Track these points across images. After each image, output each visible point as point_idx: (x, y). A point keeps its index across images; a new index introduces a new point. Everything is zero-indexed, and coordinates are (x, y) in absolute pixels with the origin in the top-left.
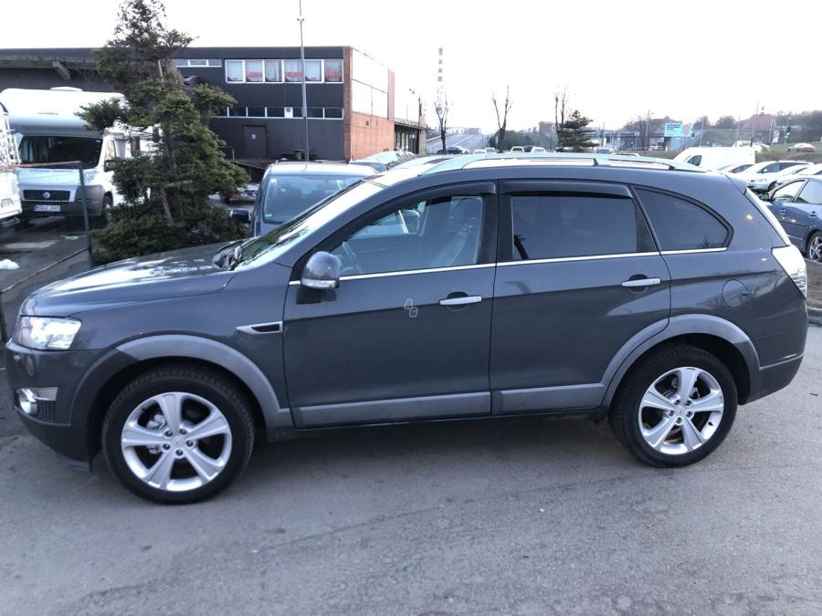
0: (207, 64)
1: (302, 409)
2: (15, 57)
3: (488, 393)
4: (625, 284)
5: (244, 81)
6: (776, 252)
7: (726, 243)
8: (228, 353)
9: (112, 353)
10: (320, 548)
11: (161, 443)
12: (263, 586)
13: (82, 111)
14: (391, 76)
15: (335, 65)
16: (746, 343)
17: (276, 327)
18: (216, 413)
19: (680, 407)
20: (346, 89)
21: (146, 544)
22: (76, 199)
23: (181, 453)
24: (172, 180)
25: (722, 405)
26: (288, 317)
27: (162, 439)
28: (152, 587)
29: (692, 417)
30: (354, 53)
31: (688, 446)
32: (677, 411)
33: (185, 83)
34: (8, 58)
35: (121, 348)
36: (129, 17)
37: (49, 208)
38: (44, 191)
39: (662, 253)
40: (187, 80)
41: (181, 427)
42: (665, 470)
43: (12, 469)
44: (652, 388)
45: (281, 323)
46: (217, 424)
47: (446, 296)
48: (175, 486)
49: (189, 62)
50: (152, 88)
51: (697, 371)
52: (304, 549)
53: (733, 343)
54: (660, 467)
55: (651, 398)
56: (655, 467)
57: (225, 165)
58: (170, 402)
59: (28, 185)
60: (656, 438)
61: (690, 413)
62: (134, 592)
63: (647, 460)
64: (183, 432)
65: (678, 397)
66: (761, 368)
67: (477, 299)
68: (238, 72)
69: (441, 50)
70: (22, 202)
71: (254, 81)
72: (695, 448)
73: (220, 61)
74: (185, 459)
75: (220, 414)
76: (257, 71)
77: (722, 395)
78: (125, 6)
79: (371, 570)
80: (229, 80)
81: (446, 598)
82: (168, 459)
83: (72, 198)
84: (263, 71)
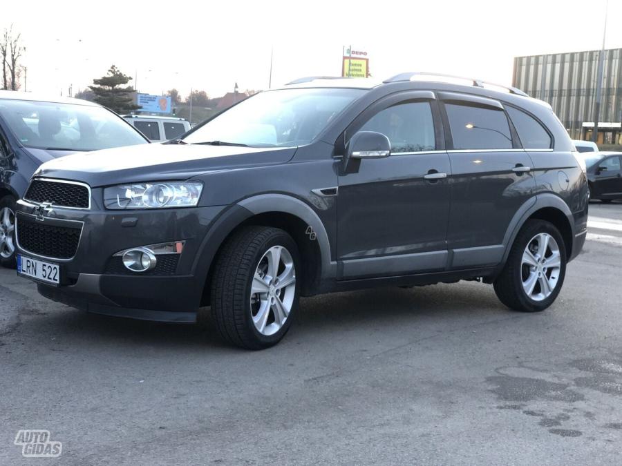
1: (344, 262)
3: (447, 251)
4: (513, 170)
9: (236, 208)
16: (571, 216)
17: (334, 191)
19: (540, 263)
23: (273, 301)
25: (559, 263)
26: (341, 184)
27: (268, 287)
29: (546, 271)
31: (544, 295)
32: (539, 267)
35: (242, 203)
41: (277, 278)
44: (527, 248)
45: (337, 188)
51: (548, 237)
53: (566, 214)
55: (527, 256)
60: (529, 288)
61: (544, 269)
64: (276, 282)
65: (539, 256)
66: (576, 236)
67: (444, 176)
72: (548, 296)
74: (274, 306)
75: (294, 267)
77: (559, 254)
82: (268, 306)
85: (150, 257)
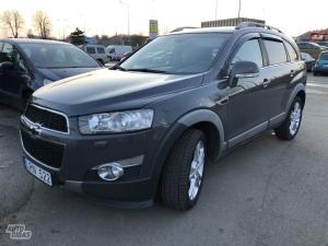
9: (177, 125)
17: (227, 101)
26: (230, 95)
35: (180, 121)
45: (228, 98)
85: (117, 169)
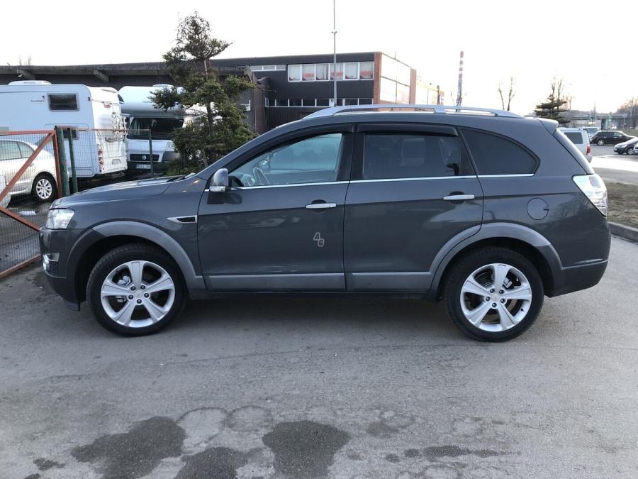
0: (275, 68)
1: (211, 277)
2: (145, 68)
3: (343, 274)
4: (445, 198)
5: (301, 80)
6: (576, 179)
7: (533, 170)
8: (161, 235)
9: (90, 231)
10: (203, 366)
11: (128, 294)
12: (154, 383)
13: (154, 96)
14: (413, 74)
15: (368, 66)
16: (547, 247)
17: (193, 219)
18: (166, 275)
19: (496, 295)
20: (376, 83)
21: (98, 355)
22: (163, 160)
23: (141, 301)
24: (208, 143)
25: (530, 296)
26: (200, 213)
27: (128, 291)
28: (89, 377)
29: (505, 303)
30: (383, 57)
31: (503, 326)
32: (494, 298)
33: (258, 82)
34: (141, 69)
35: (95, 228)
36: (187, 31)
37: (145, 167)
38: (142, 155)
39: (479, 176)
40: (259, 80)
41: (142, 284)
42: (484, 343)
43: (46, 311)
44: (471, 278)
45: (196, 216)
46: (165, 282)
47: (311, 202)
48: (134, 325)
49: (263, 67)
50: (197, 79)
51: (508, 267)
52: (192, 366)
53: (535, 246)
54: (480, 341)
55: (470, 285)
56: (475, 340)
57: (246, 132)
58: (136, 267)
59: (131, 151)
60: (475, 317)
61: (504, 300)
62: (77, 378)
63: (469, 334)
64: (143, 288)
65: (493, 287)
66: (563, 268)
67: (333, 205)
68: (296, 74)
69: (462, 54)
70: (128, 162)
71: (308, 80)
72: (508, 328)
73: (285, 66)
74: (143, 306)
75: (169, 276)
76: (311, 73)
77: (530, 287)
78: (184, 24)
79: (228, 381)
80: (290, 79)
81: (267, 399)
82: (131, 306)
83: (160, 160)
84: (315, 73)
